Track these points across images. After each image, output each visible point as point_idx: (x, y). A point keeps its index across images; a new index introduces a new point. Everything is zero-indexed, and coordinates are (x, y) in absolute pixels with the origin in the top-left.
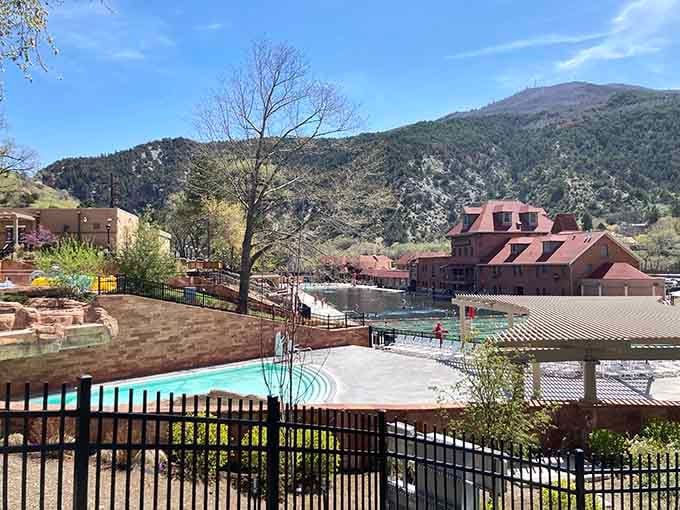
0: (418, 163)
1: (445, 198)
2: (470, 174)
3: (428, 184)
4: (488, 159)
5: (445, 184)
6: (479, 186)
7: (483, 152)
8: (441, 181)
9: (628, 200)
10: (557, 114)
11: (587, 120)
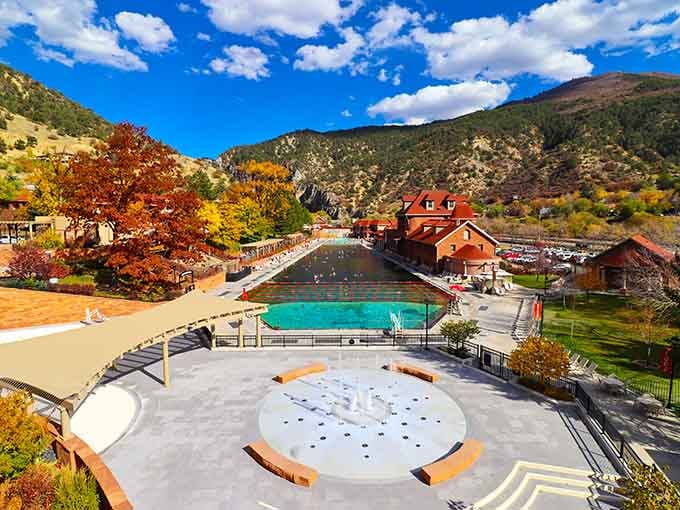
0: (470, 143)
1: (487, 170)
2: (511, 150)
3: (476, 159)
4: (528, 138)
5: (489, 158)
6: (516, 160)
7: (524, 133)
8: (486, 156)
9: (628, 171)
10: (591, 101)
11: (614, 104)
